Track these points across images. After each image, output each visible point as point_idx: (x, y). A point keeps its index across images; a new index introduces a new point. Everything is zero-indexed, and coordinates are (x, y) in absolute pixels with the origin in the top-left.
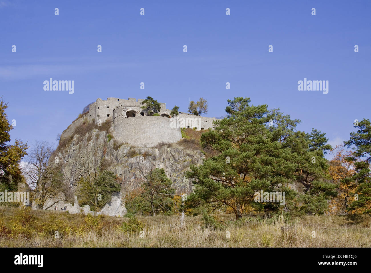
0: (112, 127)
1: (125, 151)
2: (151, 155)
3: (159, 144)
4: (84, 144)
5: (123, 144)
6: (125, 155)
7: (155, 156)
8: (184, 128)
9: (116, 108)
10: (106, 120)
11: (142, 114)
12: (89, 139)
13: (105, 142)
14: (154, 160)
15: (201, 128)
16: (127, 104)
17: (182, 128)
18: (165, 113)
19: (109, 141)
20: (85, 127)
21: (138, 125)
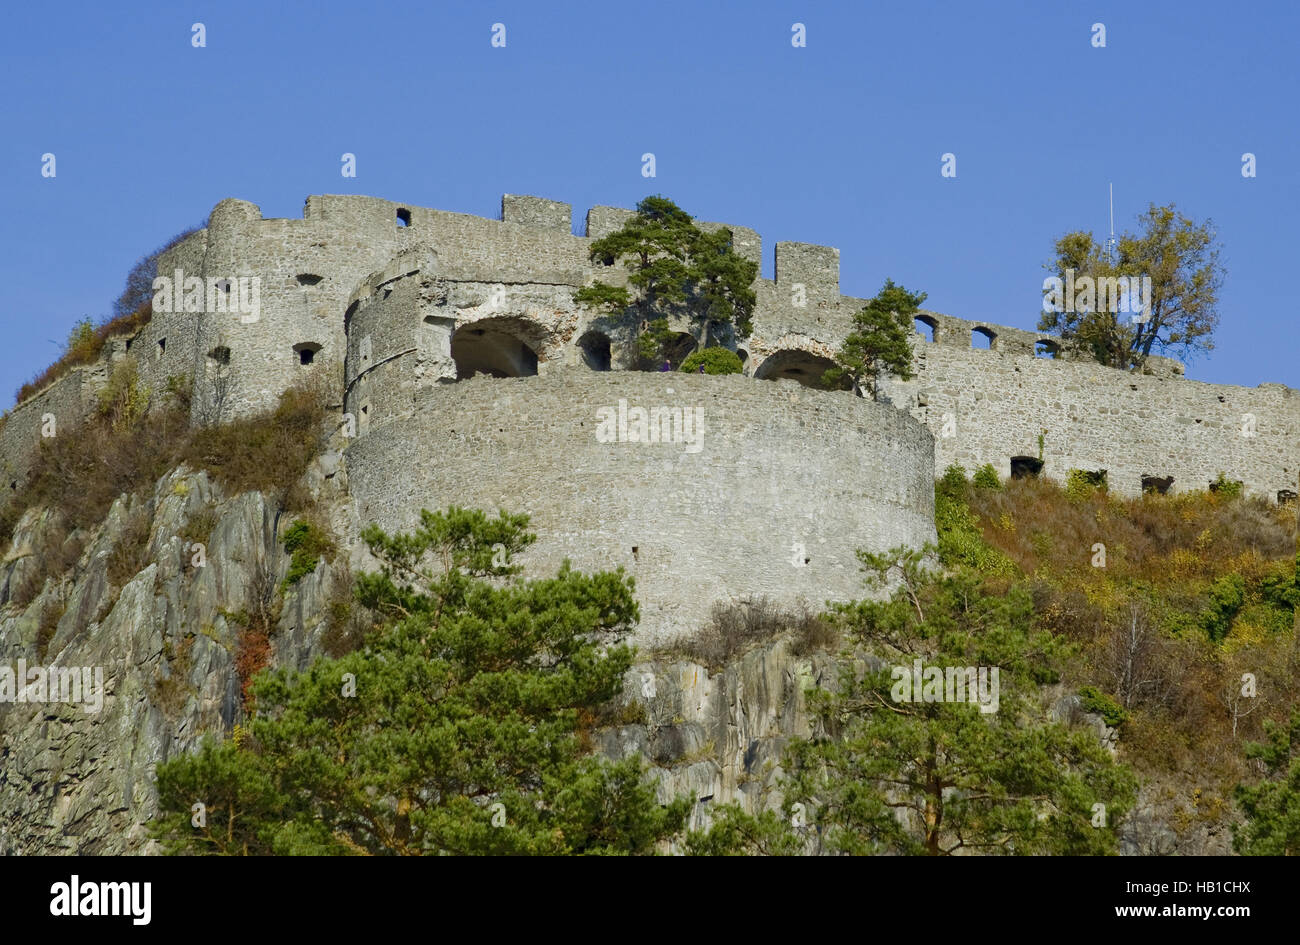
0: (330, 461)
2: (640, 720)
3: (725, 620)
4: (86, 603)
7: (671, 727)
8: (987, 478)
9: (366, 294)
10: (288, 395)
11: (597, 350)
12: (124, 564)
13: (260, 587)
14: (661, 760)
15: (1148, 483)
16: (487, 255)
17: (970, 476)
18: (805, 343)
19: (295, 580)
20: (105, 445)
21: (541, 452)
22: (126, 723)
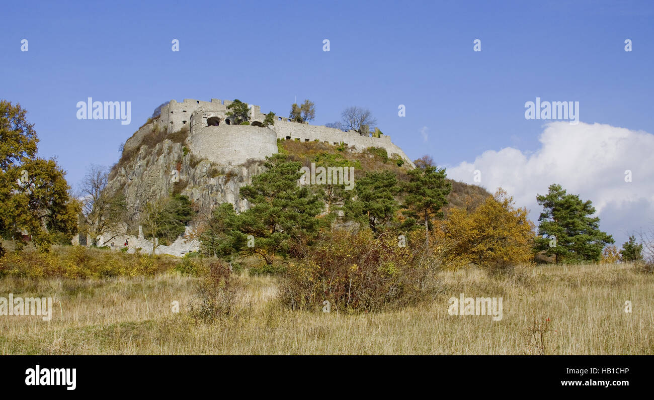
0: (189, 138)
1: (205, 170)
2: (237, 176)
3: (248, 161)
4: (153, 159)
5: (201, 160)
6: (204, 174)
7: (241, 176)
8: (283, 139)
9: (194, 114)
10: (182, 129)
11: (228, 122)
12: (159, 153)
13: (179, 157)
14: (240, 181)
15: (306, 140)
16: (210, 107)
17: (281, 139)
18: (258, 120)
19: (185, 156)
20: (154, 136)
21: (221, 137)
22: (161, 177)
